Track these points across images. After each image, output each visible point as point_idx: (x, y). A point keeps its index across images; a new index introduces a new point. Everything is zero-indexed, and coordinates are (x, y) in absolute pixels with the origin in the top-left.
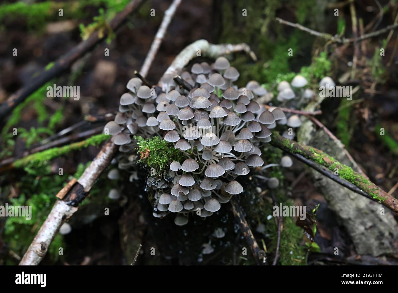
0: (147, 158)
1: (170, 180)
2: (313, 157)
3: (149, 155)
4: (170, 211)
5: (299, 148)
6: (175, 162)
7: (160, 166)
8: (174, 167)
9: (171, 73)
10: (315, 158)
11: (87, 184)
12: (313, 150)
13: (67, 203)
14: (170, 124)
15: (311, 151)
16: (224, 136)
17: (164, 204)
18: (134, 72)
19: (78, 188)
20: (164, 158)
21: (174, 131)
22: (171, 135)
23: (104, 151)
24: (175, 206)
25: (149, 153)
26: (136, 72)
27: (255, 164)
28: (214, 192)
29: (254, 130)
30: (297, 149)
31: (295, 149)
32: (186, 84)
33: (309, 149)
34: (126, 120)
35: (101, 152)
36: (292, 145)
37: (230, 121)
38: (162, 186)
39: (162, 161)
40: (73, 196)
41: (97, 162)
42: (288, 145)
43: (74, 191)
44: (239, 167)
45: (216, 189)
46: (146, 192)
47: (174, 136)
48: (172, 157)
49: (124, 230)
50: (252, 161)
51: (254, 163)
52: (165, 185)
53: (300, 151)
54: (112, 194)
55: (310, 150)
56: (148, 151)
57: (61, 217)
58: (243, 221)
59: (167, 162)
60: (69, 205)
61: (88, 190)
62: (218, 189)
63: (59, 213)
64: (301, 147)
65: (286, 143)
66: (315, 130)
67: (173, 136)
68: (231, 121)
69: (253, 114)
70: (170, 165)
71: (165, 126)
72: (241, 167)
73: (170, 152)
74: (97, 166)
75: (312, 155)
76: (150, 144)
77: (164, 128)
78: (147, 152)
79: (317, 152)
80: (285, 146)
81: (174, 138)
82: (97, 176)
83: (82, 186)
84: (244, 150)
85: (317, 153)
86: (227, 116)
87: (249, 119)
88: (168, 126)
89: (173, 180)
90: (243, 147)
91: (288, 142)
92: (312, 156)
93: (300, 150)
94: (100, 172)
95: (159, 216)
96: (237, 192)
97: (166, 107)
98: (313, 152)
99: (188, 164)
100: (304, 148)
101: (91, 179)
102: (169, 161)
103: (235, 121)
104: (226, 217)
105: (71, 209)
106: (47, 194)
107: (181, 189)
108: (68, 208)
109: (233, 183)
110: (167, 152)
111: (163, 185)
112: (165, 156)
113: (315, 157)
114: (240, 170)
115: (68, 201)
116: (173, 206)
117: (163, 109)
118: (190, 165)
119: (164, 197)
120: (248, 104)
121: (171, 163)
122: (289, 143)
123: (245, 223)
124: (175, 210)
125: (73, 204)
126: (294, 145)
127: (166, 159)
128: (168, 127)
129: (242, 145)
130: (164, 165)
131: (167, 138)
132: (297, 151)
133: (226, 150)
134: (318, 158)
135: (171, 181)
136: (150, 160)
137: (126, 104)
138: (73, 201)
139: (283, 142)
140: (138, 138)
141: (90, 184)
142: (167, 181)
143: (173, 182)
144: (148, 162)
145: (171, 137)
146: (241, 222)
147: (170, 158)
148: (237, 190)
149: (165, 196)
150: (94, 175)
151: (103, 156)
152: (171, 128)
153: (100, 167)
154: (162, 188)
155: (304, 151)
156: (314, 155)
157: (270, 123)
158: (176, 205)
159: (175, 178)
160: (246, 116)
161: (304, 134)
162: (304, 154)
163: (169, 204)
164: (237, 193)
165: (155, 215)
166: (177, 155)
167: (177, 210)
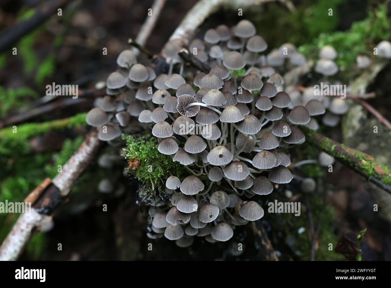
0: (136, 170)
1: (167, 198)
2: (361, 165)
3: (140, 165)
4: (167, 237)
5: (341, 152)
6: (173, 178)
7: (153, 184)
8: (171, 184)
9: (179, 37)
10: (363, 167)
11: (65, 185)
12: (361, 156)
13: (38, 210)
14: (166, 129)
15: (359, 158)
16: (241, 139)
17: (158, 227)
18: (128, 40)
19: (52, 191)
20: (158, 171)
21: (171, 140)
22: (166, 146)
23: (88, 143)
24: (173, 232)
25: (139, 163)
26: (130, 41)
27: (281, 180)
28: (227, 211)
29: (281, 135)
30: (340, 153)
31: (337, 153)
32: (194, 61)
33: (355, 154)
34: (114, 106)
35: (84, 144)
36: (333, 148)
37: (247, 128)
38: (156, 204)
39: (156, 175)
40: (46, 201)
41: (78, 158)
42: (328, 147)
43: (47, 194)
44: (259, 184)
45: (229, 207)
46: (137, 205)
47: (171, 147)
48: (170, 170)
49: (118, 229)
50: (276, 175)
51: (279, 179)
52: (161, 202)
53: (343, 156)
54: (103, 186)
55: (357, 156)
56: (138, 160)
57: (29, 229)
58: (265, 241)
59: (162, 177)
60: (41, 213)
61: (65, 193)
62: (232, 207)
63: (28, 224)
64: (344, 150)
65: (326, 145)
66: (365, 117)
67: (168, 146)
68: (249, 128)
69: (280, 111)
70: (166, 180)
71: (160, 132)
72: (261, 184)
73: (167, 163)
74: (77, 163)
75: (359, 163)
76: (141, 149)
77: (158, 135)
78: (137, 162)
79: (366, 158)
80: (323, 148)
81: (170, 149)
82: (77, 175)
83: (57, 189)
84: (265, 167)
85: (365, 160)
86: (244, 120)
87: (274, 118)
88: (164, 132)
89: (171, 198)
90: (264, 162)
91: (327, 143)
92: (359, 165)
93: (343, 154)
94: (82, 170)
95: (154, 237)
96: (255, 217)
97: (164, 98)
98: (361, 159)
99: (189, 184)
100: (349, 153)
101: (69, 180)
102: (165, 174)
103: (254, 129)
104: (243, 234)
105: (43, 218)
106: (25, 177)
107: (180, 216)
108: (39, 217)
109: (251, 206)
110: (162, 162)
111: (158, 202)
112: (160, 168)
113: (363, 165)
114: (260, 188)
115: (39, 207)
116: (170, 232)
117: (160, 101)
118: (191, 185)
119: (158, 218)
120: (275, 95)
121: (168, 177)
122: (328, 145)
123: (267, 243)
124: (173, 238)
125: (46, 211)
126: (335, 148)
127: (161, 172)
128: (163, 134)
129: (263, 159)
130: (158, 181)
131: (160, 148)
132: (339, 155)
133: (241, 177)
134: (367, 168)
135: (169, 199)
136: (141, 171)
137: (114, 88)
138: (46, 208)
139: (320, 143)
140: (127, 138)
141: (68, 185)
142: (163, 199)
143: (170, 200)
144: (138, 175)
145: (166, 148)
146: (263, 242)
147: (166, 171)
148: (255, 215)
149: (161, 217)
150: (74, 174)
151: (86, 150)
152: (168, 134)
153: (82, 164)
154: (156, 206)
155: (349, 157)
156: (361, 163)
157: (304, 122)
158: (174, 230)
159: (173, 195)
160: (271, 114)
161: (351, 120)
162: (348, 160)
163: (165, 228)
164: (256, 219)
165: (149, 235)
166: (176, 167)
167: (176, 237)
